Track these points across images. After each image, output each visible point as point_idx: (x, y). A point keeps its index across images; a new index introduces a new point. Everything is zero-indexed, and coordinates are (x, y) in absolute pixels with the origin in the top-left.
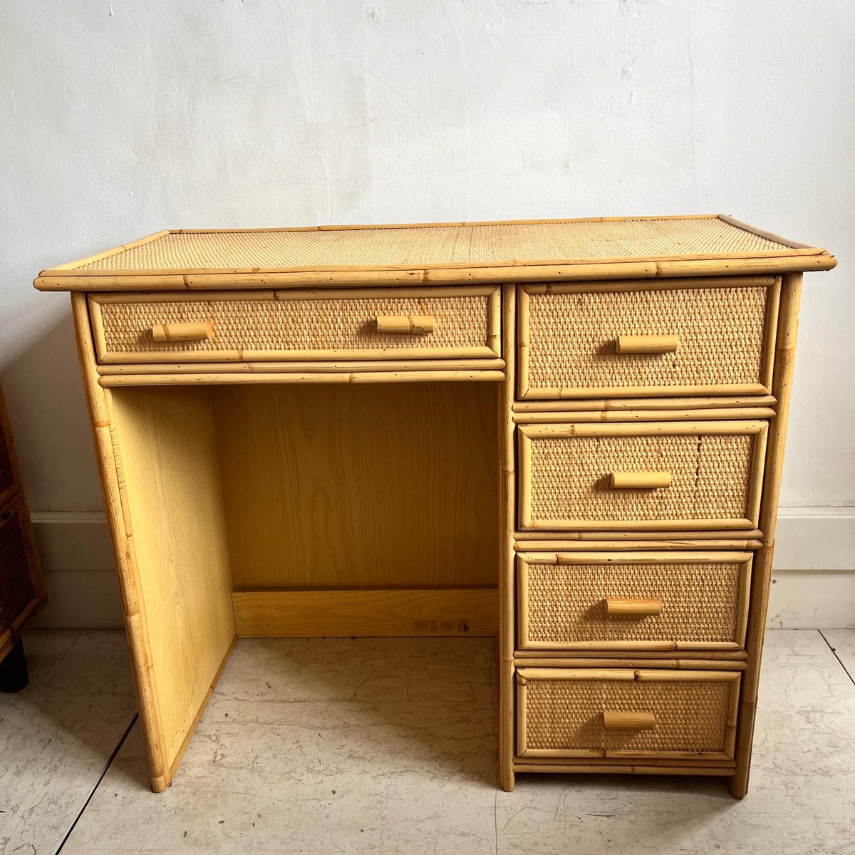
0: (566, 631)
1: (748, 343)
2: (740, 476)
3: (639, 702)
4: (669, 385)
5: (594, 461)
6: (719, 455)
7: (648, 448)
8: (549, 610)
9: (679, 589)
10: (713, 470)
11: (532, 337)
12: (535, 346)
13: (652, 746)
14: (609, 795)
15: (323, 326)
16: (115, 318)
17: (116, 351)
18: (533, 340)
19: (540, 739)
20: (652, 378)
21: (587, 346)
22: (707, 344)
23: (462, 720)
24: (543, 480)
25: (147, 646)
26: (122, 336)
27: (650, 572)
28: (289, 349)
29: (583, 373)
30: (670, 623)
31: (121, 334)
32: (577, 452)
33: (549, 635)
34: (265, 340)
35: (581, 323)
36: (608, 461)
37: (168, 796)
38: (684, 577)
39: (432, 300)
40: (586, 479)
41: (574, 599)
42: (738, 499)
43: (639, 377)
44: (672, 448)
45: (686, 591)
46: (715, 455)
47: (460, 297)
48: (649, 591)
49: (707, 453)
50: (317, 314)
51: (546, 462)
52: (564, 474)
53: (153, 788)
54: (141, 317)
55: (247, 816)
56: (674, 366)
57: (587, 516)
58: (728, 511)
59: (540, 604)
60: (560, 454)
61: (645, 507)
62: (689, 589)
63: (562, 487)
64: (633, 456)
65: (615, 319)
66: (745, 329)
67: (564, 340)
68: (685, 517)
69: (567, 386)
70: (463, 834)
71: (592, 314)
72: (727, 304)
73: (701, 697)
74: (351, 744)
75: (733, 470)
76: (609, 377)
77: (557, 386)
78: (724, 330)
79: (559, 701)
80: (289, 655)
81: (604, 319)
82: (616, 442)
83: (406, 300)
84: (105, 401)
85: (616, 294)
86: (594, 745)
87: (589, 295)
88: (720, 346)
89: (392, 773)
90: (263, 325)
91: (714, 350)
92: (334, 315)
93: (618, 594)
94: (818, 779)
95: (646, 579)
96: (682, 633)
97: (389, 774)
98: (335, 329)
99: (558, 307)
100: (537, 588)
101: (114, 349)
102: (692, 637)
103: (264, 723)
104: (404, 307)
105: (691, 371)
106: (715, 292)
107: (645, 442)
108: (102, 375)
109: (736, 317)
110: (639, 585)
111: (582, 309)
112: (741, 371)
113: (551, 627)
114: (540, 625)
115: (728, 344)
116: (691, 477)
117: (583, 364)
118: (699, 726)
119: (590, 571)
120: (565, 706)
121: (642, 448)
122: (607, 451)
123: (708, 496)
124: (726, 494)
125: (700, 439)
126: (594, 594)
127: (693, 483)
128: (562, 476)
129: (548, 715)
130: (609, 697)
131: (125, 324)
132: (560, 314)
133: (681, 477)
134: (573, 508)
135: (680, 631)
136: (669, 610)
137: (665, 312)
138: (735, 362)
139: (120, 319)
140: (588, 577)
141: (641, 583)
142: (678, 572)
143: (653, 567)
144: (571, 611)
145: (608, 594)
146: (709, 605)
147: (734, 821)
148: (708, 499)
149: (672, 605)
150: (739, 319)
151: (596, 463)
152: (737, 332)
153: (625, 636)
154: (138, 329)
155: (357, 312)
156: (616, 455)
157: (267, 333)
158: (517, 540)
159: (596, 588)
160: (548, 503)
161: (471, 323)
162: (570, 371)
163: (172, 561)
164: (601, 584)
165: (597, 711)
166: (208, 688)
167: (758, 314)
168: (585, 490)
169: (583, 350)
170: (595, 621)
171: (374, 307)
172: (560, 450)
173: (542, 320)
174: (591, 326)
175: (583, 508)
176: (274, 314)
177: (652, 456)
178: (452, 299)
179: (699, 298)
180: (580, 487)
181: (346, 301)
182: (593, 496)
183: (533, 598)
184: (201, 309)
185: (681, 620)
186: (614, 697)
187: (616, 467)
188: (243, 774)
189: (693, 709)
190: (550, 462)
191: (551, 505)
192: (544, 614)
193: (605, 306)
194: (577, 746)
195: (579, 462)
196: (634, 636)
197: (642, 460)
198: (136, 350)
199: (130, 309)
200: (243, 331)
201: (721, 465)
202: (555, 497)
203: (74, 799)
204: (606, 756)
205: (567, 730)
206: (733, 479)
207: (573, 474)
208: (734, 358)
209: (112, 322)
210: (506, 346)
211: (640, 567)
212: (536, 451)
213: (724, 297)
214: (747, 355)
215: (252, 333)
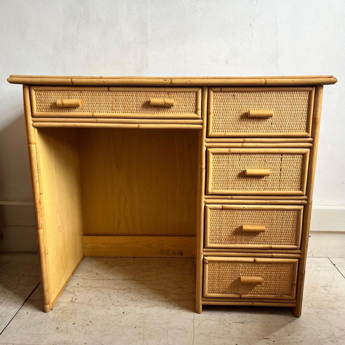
0: (225, 240)
1: (302, 115)
2: (298, 172)
3: (256, 272)
4: (270, 132)
5: (238, 164)
6: (290, 163)
7: (260, 159)
8: (218, 230)
9: (273, 221)
10: (287, 170)
11: (214, 110)
12: (215, 114)
13: (261, 293)
14: (242, 315)
15: (128, 103)
16: (41, 97)
17: (41, 111)
18: (214, 112)
19: (213, 289)
20: (262, 129)
21: (236, 115)
22: (285, 115)
23: (179, 287)
24: (217, 172)
25: (45, 244)
26: (43, 105)
27: (261, 214)
28: (113, 112)
29: (234, 126)
30: (269, 237)
31: (43, 104)
32: (231, 160)
33: (218, 241)
34: (103, 108)
35: (234, 104)
36: (244, 164)
37: (50, 314)
38: (275, 216)
39: (173, 93)
40: (235, 172)
41: (229, 225)
42: (297, 182)
43: (257, 128)
44: (270, 159)
45: (276, 222)
46: (288, 163)
47: (185, 92)
48: (260, 222)
49: (285, 162)
50: (126, 98)
51: (218, 165)
52: (226, 170)
53: (44, 310)
54: (52, 97)
55: (85, 322)
56: (272, 124)
57: (235, 188)
58: (293, 187)
59: (214, 227)
60: (224, 161)
61: (259, 185)
62: (277, 221)
63: (225, 176)
64: (254, 163)
65: (248, 104)
66: (300, 109)
67: (227, 112)
68: (276, 190)
69: (228, 132)
70: (179, 329)
71: (238, 101)
72: (293, 98)
73: (282, 270)
74: (131, 296)
75: (295, 169)
76: (245, 128)
77: (224, 132)
78: (292, 109)
79: (222, 272)
80: (106, 263)
81: (244, 103)
82: (247, 156)
83: (163, 93)
84: (35, 133)
85: (249, 93)
86: (236, 292)
87: (238, 93)
88: (290, 116)
89: (149, 306)
90: (103, 102)
91: (288, 118)
92: (133, 98)
93: (247, 223)
94: (330, 311)
95: (259, 217)
96: (274, 241)
97: (148, 307)
98: (132, 104)
99: (225, 98)
100: (214, 220)
101: (40, 111)
102: (278, 243)
103: (94, 287)
104: (162, 96)
105: (279, 126)
106: (288, 93)
107: (259, 156)
108: (34, 122)
109: (297, 104)
110: (256, 219)
111: (234, 99)
112: (298, 127)
113: (219, 238)
114: (214, 237)
115: (293, 115)
116: (278, 172)
117: (235, 123)
118: (281, 284)
119: (236, 213)
120: (224, 274)
121: (258, 159)
122: (244, 160)
123: (285, 181)
124: (292, 180)
125: (282, 156)
126: (237, 223)
127: (279, 175)
128: (225, 171)
129: (217, 278)
130: (243, 270)
131: (45, 99)
132: (226, 100)
133: (274, 172)
134: (229, 185)
135: (273, 240)
136: (269, 231)
137: (268, 101)
138: (296, 123)
139: (43, 97)
140: (235, 215)
141: (257, 219)
142: (272, 214)
143: (262, 211)
144: (228, 230)
145: (243, 223)
146: (285, 229)
147: (296, 326)
148: (285, 182)
149: (270, 229)
150: (298, 105)
151: (239, 165)
152: (297, 110)
153: (250, 242)
154: (50, 102)
155: (142, 97)
156: (247, 162)
157: (104, 105)
158: (206, 199)
159: (238, 220)
160: (219, 182)
161: (189, 104)
162: (229, 125)
163: (59, 212)
164: (240, 219)
165: (238, 276)
166: (71, 273)
167: (306, 103)
168: (234, 177)
169: (235, 116)
170: (237, 235)
171: (149, 95)
172: (224, 159)
173: (218, 103)
174: (238, 106)
175: (233, 185)
176: (107, 97)
177: (262, 163)
178: (181, 93)
179: (282, 95)
180: (232, 176)
181: (138, 92)
182: (238, 180)
183: (212, 225)
184: (77, 94)
185: (273, 236)
186: (245, 270)
187: (247, 167)
188: (84, 306)
189: (278, 276)
190: (220, 165)
191: (220, 183)
192: (216, 232)
193: (244, 98)
194: (229, 292)
195: (232, 165)
196: (254, 242)
197: (258, 164)
198: (49, 111)
199: (48, 93)
200: (94, 104)
201: (290, 167)
202: (222, 180)
203: (9, 314)
204: (242, 297)
205: (225, 285)
206: (296, 174)
207: (230, 170)
208: (296, 121)
209: (40, 99)
210: (203, 114)
211: (256, 211)
212: (214, 159)
213: (292, 95)
214: (301, 120)
215: (98, 105)
